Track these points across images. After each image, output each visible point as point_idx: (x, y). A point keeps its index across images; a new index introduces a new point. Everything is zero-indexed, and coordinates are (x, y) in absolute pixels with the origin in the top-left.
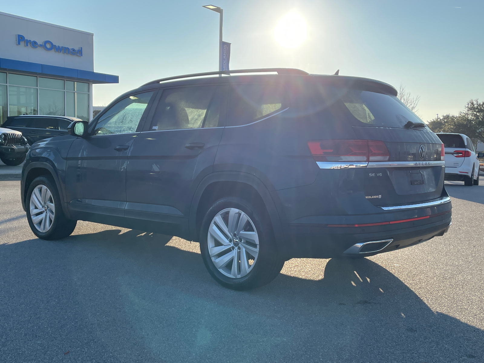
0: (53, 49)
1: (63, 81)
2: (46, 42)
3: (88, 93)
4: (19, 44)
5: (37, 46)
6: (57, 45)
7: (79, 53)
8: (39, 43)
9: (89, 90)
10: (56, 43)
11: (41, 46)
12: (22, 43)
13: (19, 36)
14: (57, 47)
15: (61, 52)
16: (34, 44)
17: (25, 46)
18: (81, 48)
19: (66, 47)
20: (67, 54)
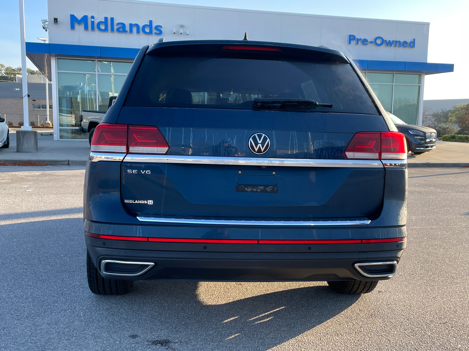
0: (384, 44)
1: (393, 74)
2: (377, 38)
3: (419, 85)
4: (350, 43)
5: (367, 43)
6: (388, 40)
7: (412, 44)
8: (369, 41)
9: (420, 81)
10: (387, 38)
11: (371, 42)
12: (353, 42)
13: (350, 36)
14: (388, 42)
15: (391, 46)
16: (365, 42)
17: (356, 45)
18: (414, 39)
19: (398, 40)
20: (398, 47)
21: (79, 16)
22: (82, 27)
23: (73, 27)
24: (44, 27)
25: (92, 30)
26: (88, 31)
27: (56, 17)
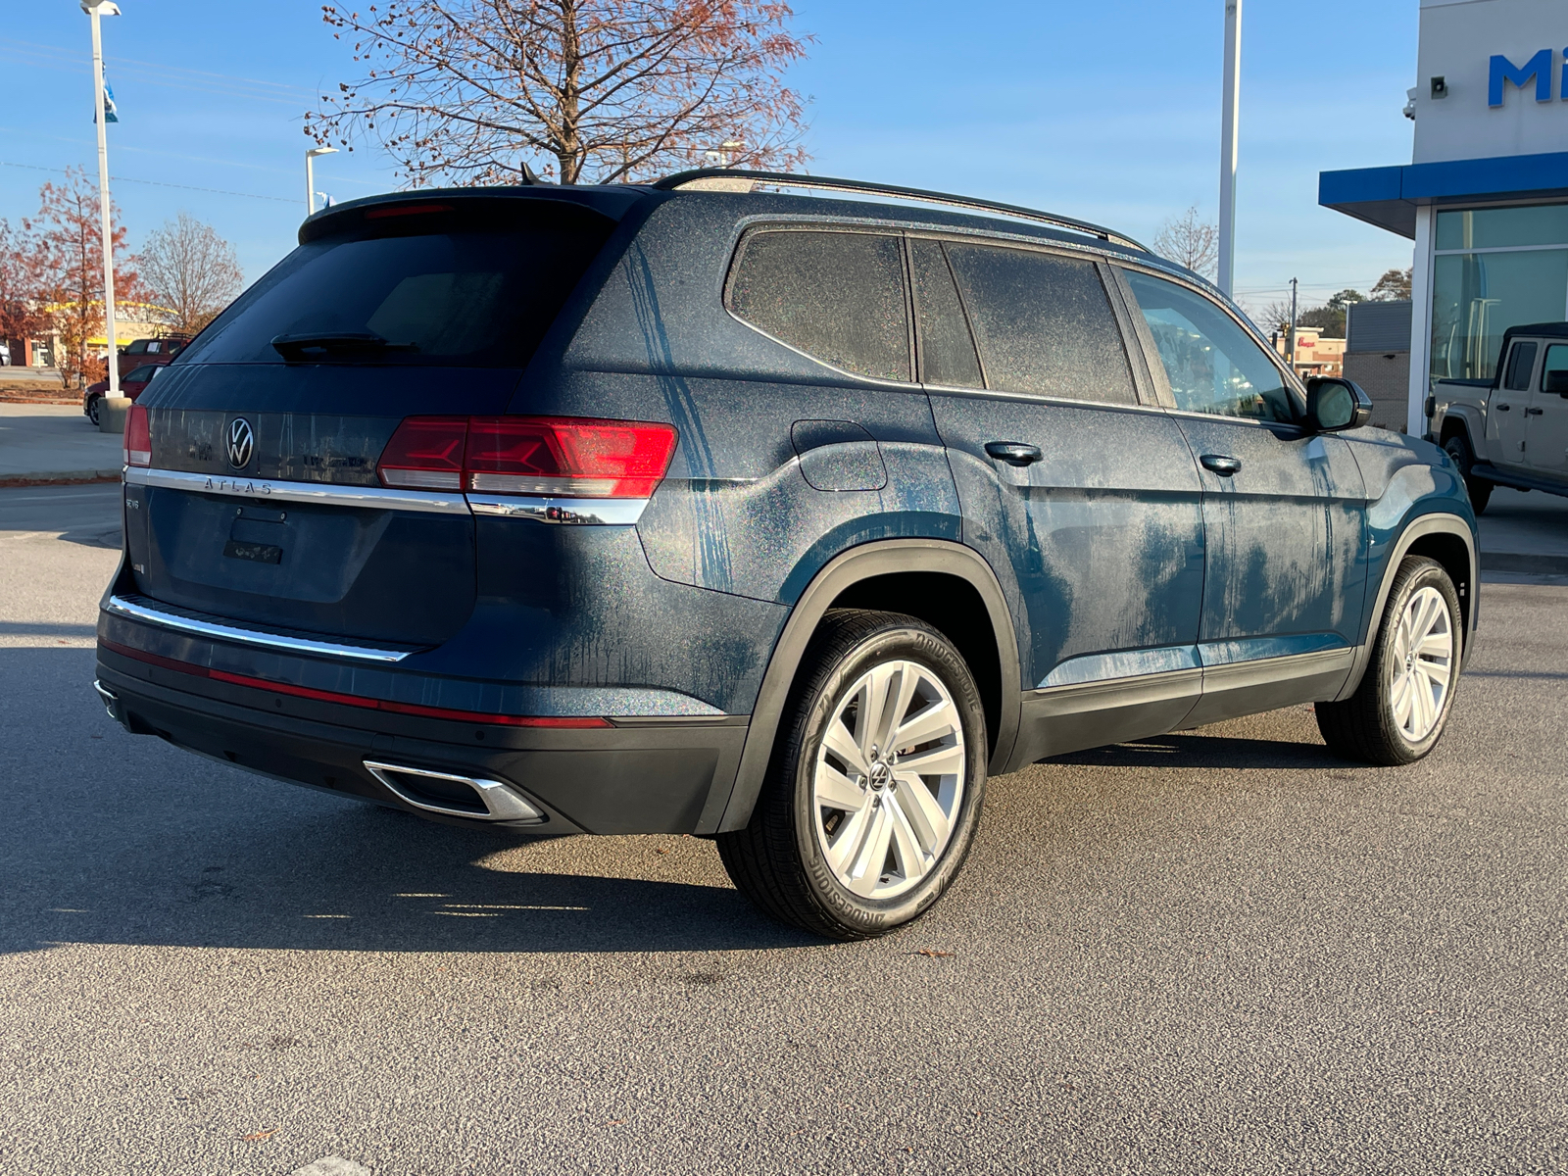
21: (1520, 57)
22: (1531, 92)
23: (1496, 100)
24: (1408, 112)
25: (1562, 96)
26: (1551, 101)
27: (1437, 75)
